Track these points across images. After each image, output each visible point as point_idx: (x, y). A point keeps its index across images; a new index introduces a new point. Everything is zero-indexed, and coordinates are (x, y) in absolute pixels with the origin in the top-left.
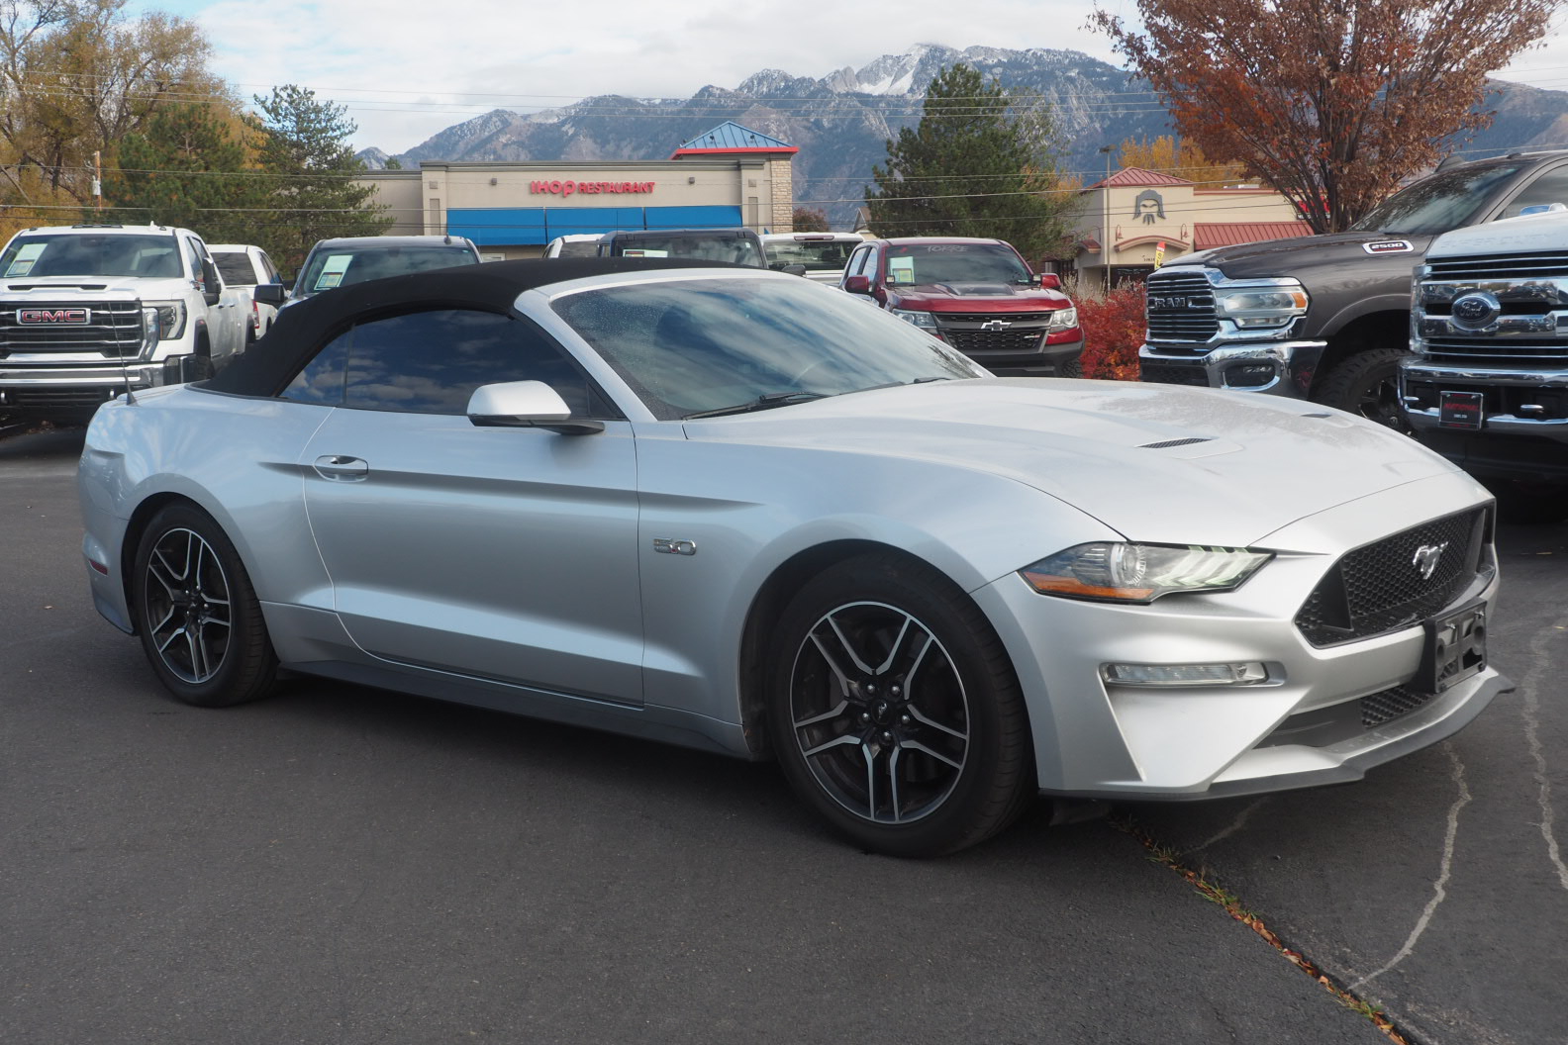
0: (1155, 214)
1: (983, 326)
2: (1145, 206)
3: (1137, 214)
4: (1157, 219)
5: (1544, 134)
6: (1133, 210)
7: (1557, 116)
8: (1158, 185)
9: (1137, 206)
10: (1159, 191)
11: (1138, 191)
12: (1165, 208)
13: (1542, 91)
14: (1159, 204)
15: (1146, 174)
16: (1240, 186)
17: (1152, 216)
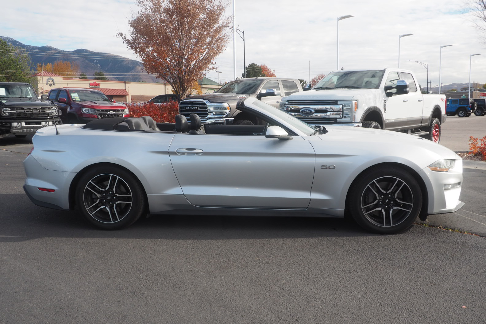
0: (52, 84)
1: (108, 113)
2: (49, 82)
3: (47, 84)
4: (53, 85)
5: (133, 70)
6: (46, 83)
7: (136, 66)
8: (53, 76)
9: (47, 82)
10: (53, 78)
11: (47, 78)
12: (55, 83)
13: (132, 60)
14: (53, 81)
15: (49, 73)
16: (74, 78)
17: (52, 85)
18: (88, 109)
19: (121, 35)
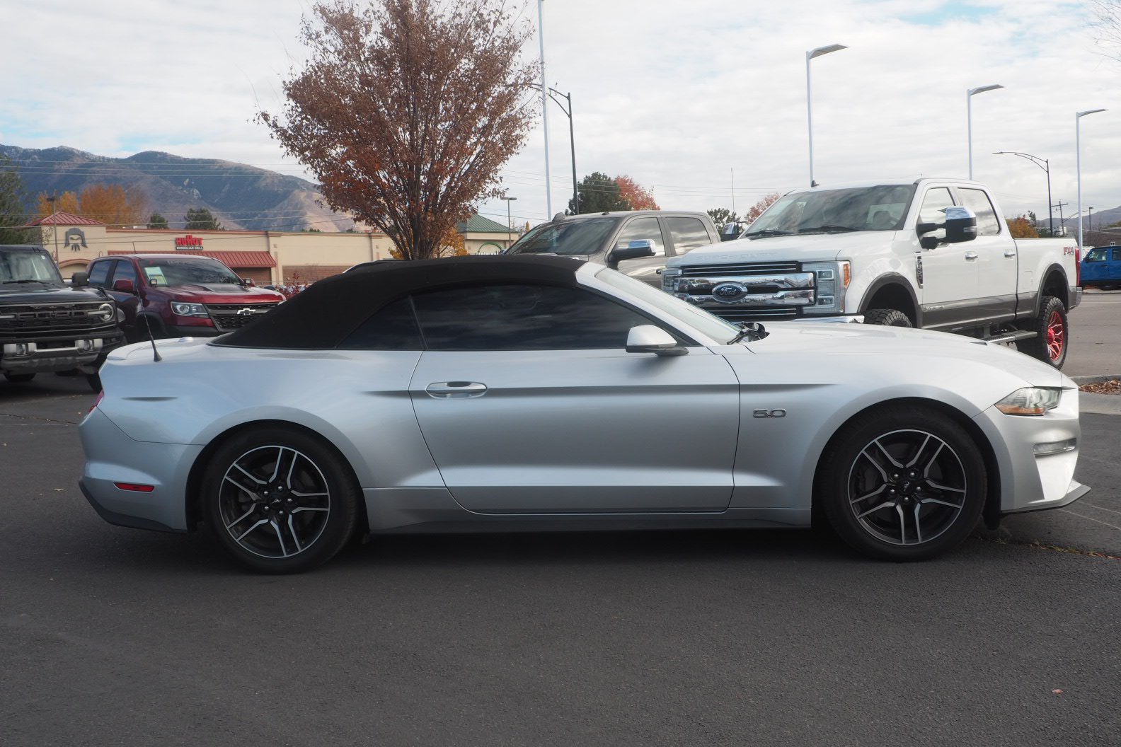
0: (80, 245)
1: (239, 312)
2: (72, 239)
3: (67, 244)
4: (81, 248)
5: (286, 202)
6: (64, 242)
7: (292, 191)
8: (80, 225)
9: (67, 240)
10: (82, 229)
11: (67, 229)
12: (87, 241)
13: (283, 176)
14: (82, 237)
15: (72, 218)
16: (134, 227)
17: (78, 246)
18: (189, 305)
19: (265, 117)
